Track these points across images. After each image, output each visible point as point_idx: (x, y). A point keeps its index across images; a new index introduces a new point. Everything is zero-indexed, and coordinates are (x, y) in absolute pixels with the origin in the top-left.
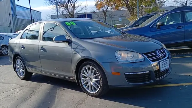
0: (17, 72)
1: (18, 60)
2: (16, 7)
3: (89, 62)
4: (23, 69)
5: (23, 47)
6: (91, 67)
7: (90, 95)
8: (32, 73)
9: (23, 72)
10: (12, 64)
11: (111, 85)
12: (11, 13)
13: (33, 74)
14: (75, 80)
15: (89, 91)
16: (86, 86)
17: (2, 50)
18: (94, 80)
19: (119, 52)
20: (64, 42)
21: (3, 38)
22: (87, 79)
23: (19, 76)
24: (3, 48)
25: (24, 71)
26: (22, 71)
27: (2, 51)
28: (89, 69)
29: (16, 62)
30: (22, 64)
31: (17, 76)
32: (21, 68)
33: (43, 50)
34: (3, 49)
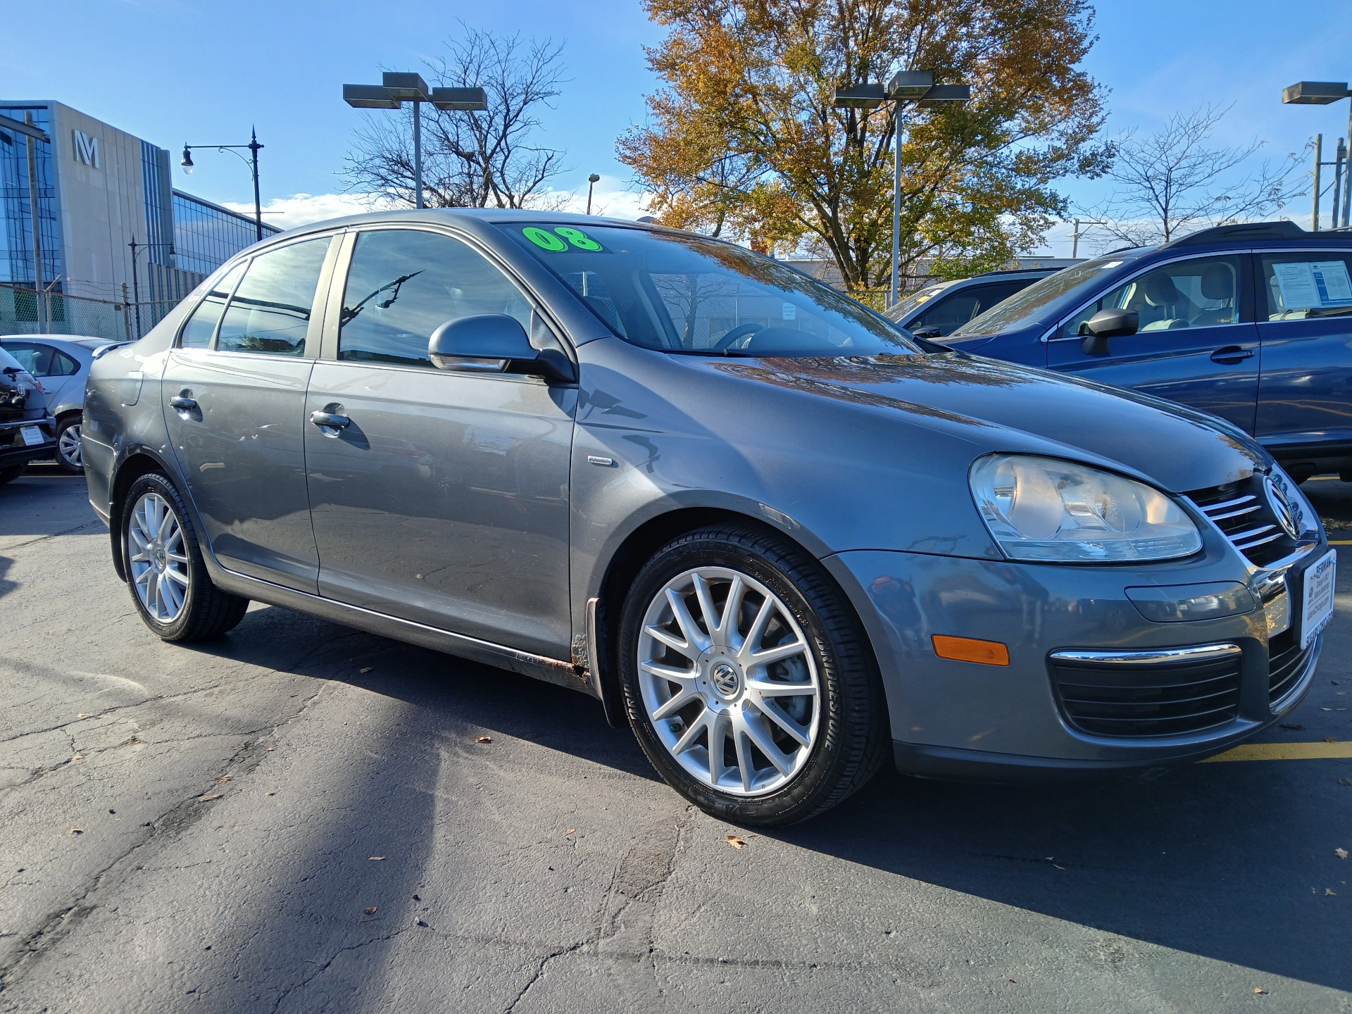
0: (140, 588)
1: (145, 500)
2: (176, 207)
3: (722, 539)
4: (182, 568)
5: (193, 408)
6: (738, 581)
7: (709, 810)
8: (244, 601)
9: (182, 590)
10: (104, 532)
11: (912, 749)
12: (142, 240)
13: (253, 607)
14: (590, 681)
15: (705, 777)
16: (677, 730)
18: (756, 689)
19: (1000, 466)
20: (517, 367)
21: (71, 366)
22: (692, 675)
23: (146, 616)
24: (70, 430)
25: (185, 580)
26: (175, 583)
27: (62, 447)
28: (718, 592)
29: (136, 515)
30: (174, 529)
31: (138, 617)
32: (170, 556)
33: (335, 427)
34: (69, 435)
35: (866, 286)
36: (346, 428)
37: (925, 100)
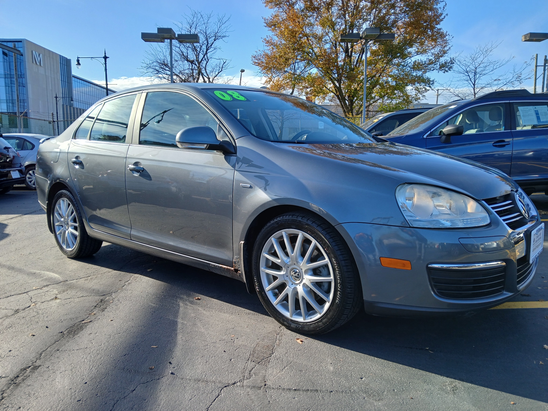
0: (58, 236)
1: (61, 201)
2: (74, 82)
3: (295, 218)
4: (75, 228)
6: (301, 235)
7: (289, 328)
8: (100, 242)
9: (75, 237)
10: (44, 213)
12: (60, 95)
13: (104, 244)
14: (241, 275)
15: (287, 314)
16: (276, 295)
17: (28, 176)
18: (308, 279)
21: (31, 146)
22: (282, 273)
23: (61, 248)
24: (31, 172)
25: (77, 233)
26: (73, 234)
27: (27, 179)
28: (293, 239)
29: (57, 207)
30: (72, 213)
31: (58, 248)
32: (70, 223)
34: (30, 174)
35: (353, 115)
36: (142, 172)
37: (377, 39)
